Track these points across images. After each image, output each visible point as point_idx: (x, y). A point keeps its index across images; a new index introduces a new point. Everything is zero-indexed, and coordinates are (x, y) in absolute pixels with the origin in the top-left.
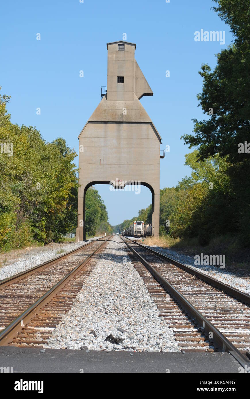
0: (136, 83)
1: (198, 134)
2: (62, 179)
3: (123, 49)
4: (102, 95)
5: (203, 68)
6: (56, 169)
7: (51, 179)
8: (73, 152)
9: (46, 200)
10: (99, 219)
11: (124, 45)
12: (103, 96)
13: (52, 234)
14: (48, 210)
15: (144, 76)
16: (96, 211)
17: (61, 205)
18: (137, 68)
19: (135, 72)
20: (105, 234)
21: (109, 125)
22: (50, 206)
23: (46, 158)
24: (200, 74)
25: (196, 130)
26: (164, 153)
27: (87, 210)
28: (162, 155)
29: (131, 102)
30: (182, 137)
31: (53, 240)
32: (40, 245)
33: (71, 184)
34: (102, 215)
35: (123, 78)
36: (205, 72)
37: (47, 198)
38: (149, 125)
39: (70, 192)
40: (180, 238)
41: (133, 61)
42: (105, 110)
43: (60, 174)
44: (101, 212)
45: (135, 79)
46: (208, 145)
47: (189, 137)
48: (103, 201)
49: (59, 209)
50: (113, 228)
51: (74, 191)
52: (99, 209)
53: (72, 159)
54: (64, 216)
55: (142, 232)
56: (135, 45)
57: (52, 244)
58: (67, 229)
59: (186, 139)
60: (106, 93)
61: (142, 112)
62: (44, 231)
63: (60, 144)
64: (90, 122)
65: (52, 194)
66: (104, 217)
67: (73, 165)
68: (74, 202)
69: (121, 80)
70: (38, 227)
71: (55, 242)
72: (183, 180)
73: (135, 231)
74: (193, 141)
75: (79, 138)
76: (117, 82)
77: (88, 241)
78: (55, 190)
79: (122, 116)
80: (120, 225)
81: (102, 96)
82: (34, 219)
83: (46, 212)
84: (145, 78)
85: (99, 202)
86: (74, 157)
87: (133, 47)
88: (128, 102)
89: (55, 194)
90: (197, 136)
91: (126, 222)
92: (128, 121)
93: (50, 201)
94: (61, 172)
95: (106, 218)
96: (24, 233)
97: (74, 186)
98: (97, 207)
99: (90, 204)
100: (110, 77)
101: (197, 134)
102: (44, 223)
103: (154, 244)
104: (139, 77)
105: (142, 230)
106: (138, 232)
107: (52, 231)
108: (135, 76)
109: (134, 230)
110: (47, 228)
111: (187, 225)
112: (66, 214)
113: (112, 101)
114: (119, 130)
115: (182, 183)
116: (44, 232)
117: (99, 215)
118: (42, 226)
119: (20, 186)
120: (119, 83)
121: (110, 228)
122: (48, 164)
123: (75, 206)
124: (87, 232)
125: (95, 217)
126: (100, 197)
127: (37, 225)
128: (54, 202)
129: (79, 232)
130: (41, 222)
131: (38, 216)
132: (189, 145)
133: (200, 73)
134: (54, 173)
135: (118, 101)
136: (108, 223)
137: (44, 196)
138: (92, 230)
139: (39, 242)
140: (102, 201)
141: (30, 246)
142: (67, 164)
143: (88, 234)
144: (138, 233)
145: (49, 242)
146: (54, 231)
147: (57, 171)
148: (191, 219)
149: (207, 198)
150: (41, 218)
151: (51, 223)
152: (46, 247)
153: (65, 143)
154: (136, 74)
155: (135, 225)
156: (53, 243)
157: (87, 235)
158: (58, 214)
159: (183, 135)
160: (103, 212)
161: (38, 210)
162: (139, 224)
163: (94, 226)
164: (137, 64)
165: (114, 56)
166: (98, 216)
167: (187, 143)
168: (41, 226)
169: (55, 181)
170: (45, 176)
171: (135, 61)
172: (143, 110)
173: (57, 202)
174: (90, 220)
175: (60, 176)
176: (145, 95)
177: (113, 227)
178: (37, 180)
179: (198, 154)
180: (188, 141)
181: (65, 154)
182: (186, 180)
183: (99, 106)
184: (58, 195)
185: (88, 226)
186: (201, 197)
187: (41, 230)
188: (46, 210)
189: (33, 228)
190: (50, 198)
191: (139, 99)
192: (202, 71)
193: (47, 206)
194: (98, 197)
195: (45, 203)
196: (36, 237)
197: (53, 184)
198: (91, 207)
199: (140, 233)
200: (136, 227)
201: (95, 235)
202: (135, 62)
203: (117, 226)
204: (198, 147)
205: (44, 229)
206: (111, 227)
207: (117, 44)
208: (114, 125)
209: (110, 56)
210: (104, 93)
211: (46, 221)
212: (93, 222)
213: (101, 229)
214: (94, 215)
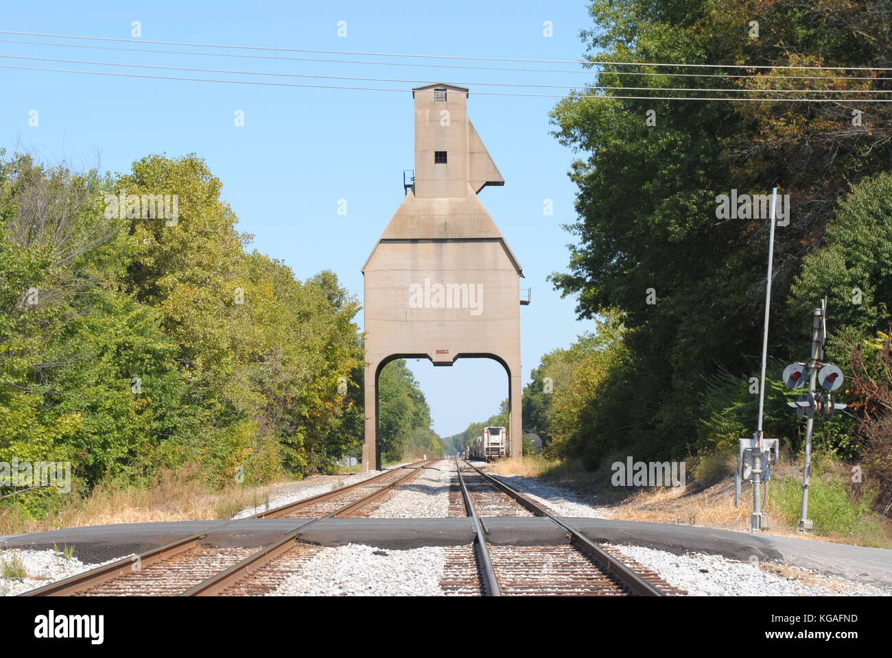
0: (471, 163)
1: (577, 271)
2: (333, 353)
3: (444, 99)
4: (406, 187)
5: (575, 167)
6: (322, 334)
7: (314, 355)
8: (354, 301)
9: (305, 394)
10: (409, 424)
11: (445, 90)
12: (408, 189)
13: (316, 458)
14: (308, 412)
15: (485, 148)
16: (401, 408)
17: (333, 402)
18: (472, 134)
19: (468, 143)
20: (425, 456)
21: (420, 246)
22: (312, 405)
23: (305, 316)
24: (569, 177)
25: (573, 265)
26: (529, 296)
27: (382, 404)
28: (526, 299)
29: (463, 200)
30: (549, 277)
31: (318, 468)
32: (296, 479)
33: (352, 363)
34: (416, 414)
35: (445, 153)
36: (578, 174)
37: (308, 390)
38: (498, 244)
39: (350, 378)
40: (561, 458)
41: (465, 122)
42: (412, 217)
43: (330, 344)
44: (414, 409)
45: (468, 155)
46: (595, 291)
47: (560, 278)
48: (419, 383)
49: (329, 411)
50: (445, 444)
51: (357, 376)
52: (409, 403)
53: (351, 314)
54: (338, 422)
55: (501, 450)
56: (467, 90)
57: (316, 477)
58: (344, 447)
59: (556, 280)
60: (414, 184)
61: (483, 218)
62: (301, 452)
63: (327, 282)
64: (383, 241)
65: (316, 383)
66: (421, 419)
67: (354, 326)
68: (356, 394)
69: (441, 157)
70: (290, 445)
71: (321, 472)
72: (580, 339)
73: (487, 449)
74: (569, 284)
75: (363, 273)
76: (434, 161)
77: (384, 469)
78: (322, 375)
79: (445, 229)
80: (461, 435)
81: (406, 189)
82: (283, 430)
83: (306, 416)
84: (487, 153)
85: (409, 387)
86: (357, 311)
87: (464, 94)
88: (455, 199)
89: (322, 383)
90: (576, 274)
91: (473, 429)
92: (457, 237)
93: (313, 395)
94: (332, 339)
95: (425, 421)
96: (268, 456)
97: (356, 367)
98: (404, 397)
99: (389, 392)
100: (420, 153)
101: (574, 272)
102: (301, 437)
103: (511, 472)
104: (477, 151)
105: (500, 446)
106: (493, 449)
107: (317, 452)
108: (468, 149)
109: (485, 447)
110: (308, 446)
111: (570, 434)
112: (342, 418)
113: (427, 199)
114: (439, 255)
115: (577, 345)
116: (303, 454)
117: (409, 414)
118: (299, 442)
119: (262, 372)
120: (437, 165)
121: (435, 443)
122: (306, 326)
123: (360, 402)
124: (383, 454)
125: (400, 419)
126: (410, 374)
127: (290, 441)
128: (320, 398)
129: (367, 453)
130: (297, 435)
131: (292, 424)
132: (562, 290)
133: (569, 174)
134: (318, 342)
135: (436, 199)
136: (432, 433)
137: (301, 387)
138: (394, 449)
139: (293, 472)
140: (415, 383)
141: (279, 481)
142: (343, 324)
143: (387, 457)
144: (494, 452)
145: (311, 472)
146: (320, 452)
147: (323, 339)
148: (578, 423)
149: (606, 381)
150: (297, 429)
151: (315, 437)
152: (307, 481)
153: (336, 280)
154: (470, 145)
155: (486, 435)
156: (318, 475)
157: (383, 461)
158: (327, 419)
159: (550, 274)
160: (418, 408)
161: (290, 412)
162: (495, 432)
163: (398, 439)
164: (472, 126)
165: (427, 112)
166: (407, 418)
167: (558, 287)
168: (296, 442)
169: (321, 359)
170: (302, 349)
171: (467, 120)
172: (486, 214)
173: (326, 396)
174: (390, 427)
175: (329, 347)
176: (488, 184)
177: (444, 440)
178: (290, 359)
179: (578, 307)
180: (559, 283)
181: (337, 302)
182: (587, 340)
183: (400, 210)
184: (327, 384)
185: (385, 440)
186: (595, 381)
187: (297, 450)
188: (305, 413)
189: (282, 447)
190: (313, 390)
191: (477, 193)
192: (573, 172)
193: (306, 404)
194: (407, 375)
195: (303, 400)
196: (287, 463)
197: (318, 363)
198: (390, 397)
199: (496, 452)
200: (488, 440)
201: (400, 460)
202: (468, 122)
203: (454, 437)
204: (578, 294)
205: (303, 449)
206: (440, 440)
207: (432, 90)
208: (431, 246)
209: (420, 113)
210: (409, 182)
211: (305, 433)
212: (396, 431)
213: (414, 446)
214: (398, 415)
